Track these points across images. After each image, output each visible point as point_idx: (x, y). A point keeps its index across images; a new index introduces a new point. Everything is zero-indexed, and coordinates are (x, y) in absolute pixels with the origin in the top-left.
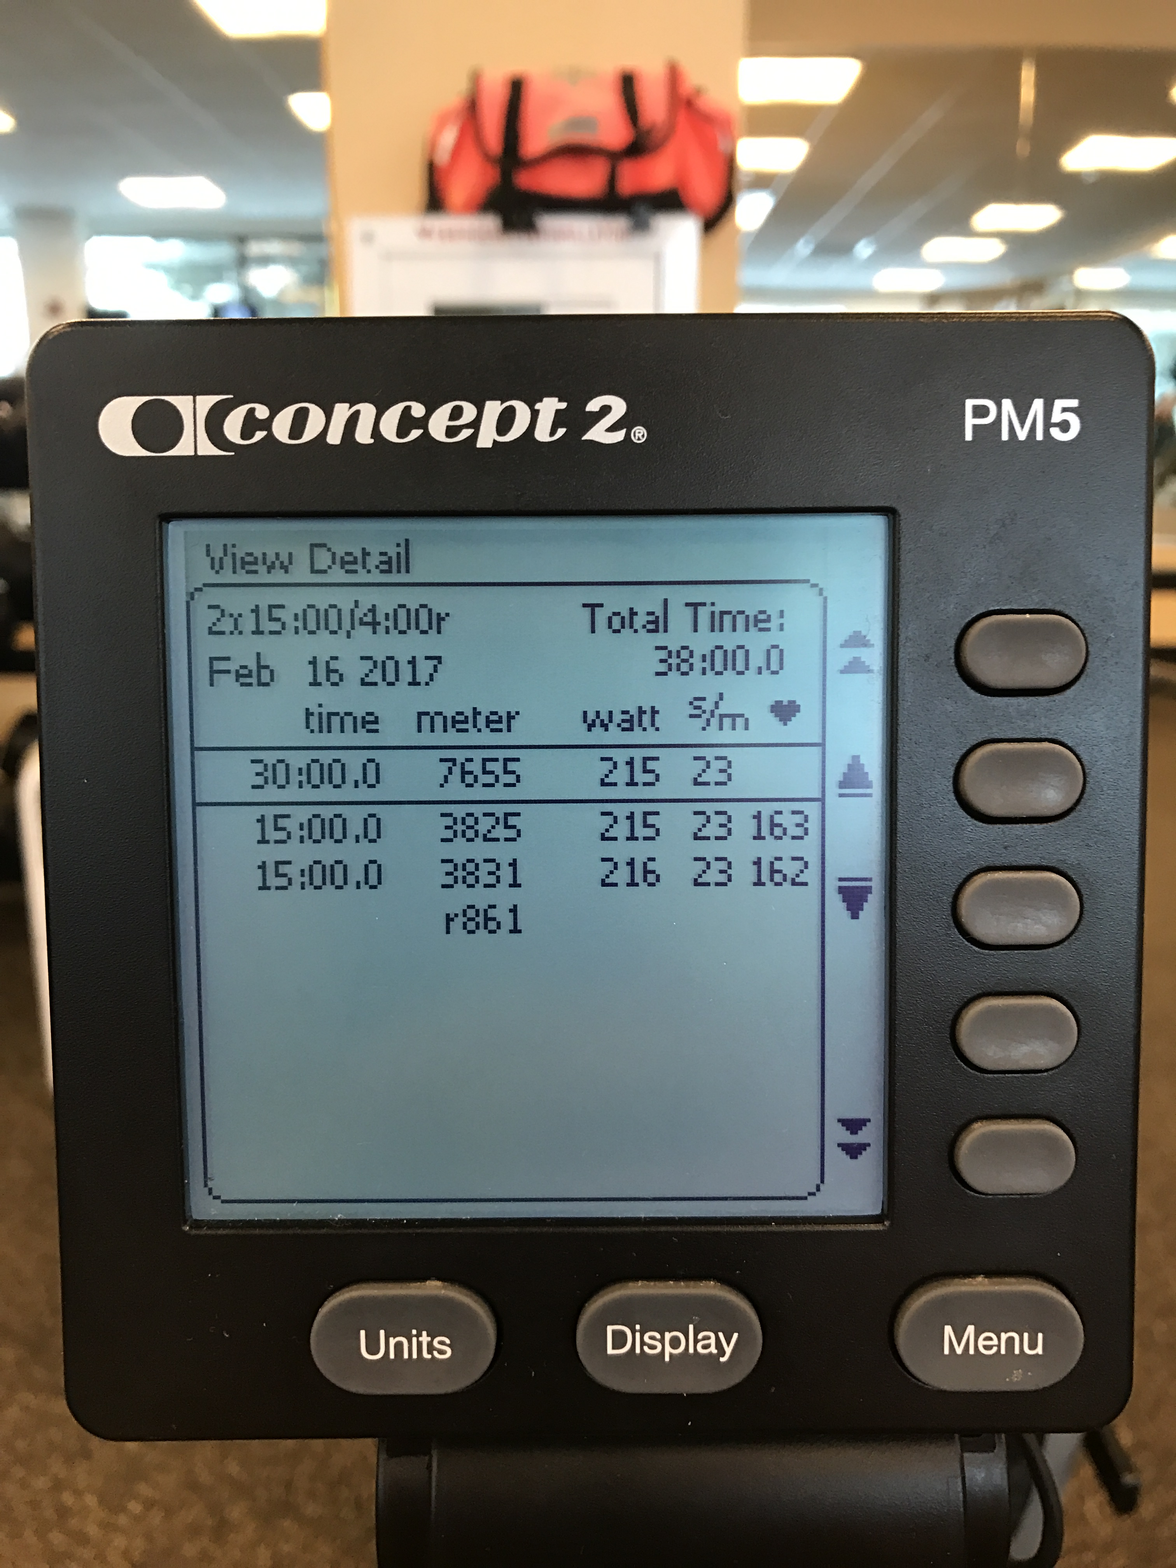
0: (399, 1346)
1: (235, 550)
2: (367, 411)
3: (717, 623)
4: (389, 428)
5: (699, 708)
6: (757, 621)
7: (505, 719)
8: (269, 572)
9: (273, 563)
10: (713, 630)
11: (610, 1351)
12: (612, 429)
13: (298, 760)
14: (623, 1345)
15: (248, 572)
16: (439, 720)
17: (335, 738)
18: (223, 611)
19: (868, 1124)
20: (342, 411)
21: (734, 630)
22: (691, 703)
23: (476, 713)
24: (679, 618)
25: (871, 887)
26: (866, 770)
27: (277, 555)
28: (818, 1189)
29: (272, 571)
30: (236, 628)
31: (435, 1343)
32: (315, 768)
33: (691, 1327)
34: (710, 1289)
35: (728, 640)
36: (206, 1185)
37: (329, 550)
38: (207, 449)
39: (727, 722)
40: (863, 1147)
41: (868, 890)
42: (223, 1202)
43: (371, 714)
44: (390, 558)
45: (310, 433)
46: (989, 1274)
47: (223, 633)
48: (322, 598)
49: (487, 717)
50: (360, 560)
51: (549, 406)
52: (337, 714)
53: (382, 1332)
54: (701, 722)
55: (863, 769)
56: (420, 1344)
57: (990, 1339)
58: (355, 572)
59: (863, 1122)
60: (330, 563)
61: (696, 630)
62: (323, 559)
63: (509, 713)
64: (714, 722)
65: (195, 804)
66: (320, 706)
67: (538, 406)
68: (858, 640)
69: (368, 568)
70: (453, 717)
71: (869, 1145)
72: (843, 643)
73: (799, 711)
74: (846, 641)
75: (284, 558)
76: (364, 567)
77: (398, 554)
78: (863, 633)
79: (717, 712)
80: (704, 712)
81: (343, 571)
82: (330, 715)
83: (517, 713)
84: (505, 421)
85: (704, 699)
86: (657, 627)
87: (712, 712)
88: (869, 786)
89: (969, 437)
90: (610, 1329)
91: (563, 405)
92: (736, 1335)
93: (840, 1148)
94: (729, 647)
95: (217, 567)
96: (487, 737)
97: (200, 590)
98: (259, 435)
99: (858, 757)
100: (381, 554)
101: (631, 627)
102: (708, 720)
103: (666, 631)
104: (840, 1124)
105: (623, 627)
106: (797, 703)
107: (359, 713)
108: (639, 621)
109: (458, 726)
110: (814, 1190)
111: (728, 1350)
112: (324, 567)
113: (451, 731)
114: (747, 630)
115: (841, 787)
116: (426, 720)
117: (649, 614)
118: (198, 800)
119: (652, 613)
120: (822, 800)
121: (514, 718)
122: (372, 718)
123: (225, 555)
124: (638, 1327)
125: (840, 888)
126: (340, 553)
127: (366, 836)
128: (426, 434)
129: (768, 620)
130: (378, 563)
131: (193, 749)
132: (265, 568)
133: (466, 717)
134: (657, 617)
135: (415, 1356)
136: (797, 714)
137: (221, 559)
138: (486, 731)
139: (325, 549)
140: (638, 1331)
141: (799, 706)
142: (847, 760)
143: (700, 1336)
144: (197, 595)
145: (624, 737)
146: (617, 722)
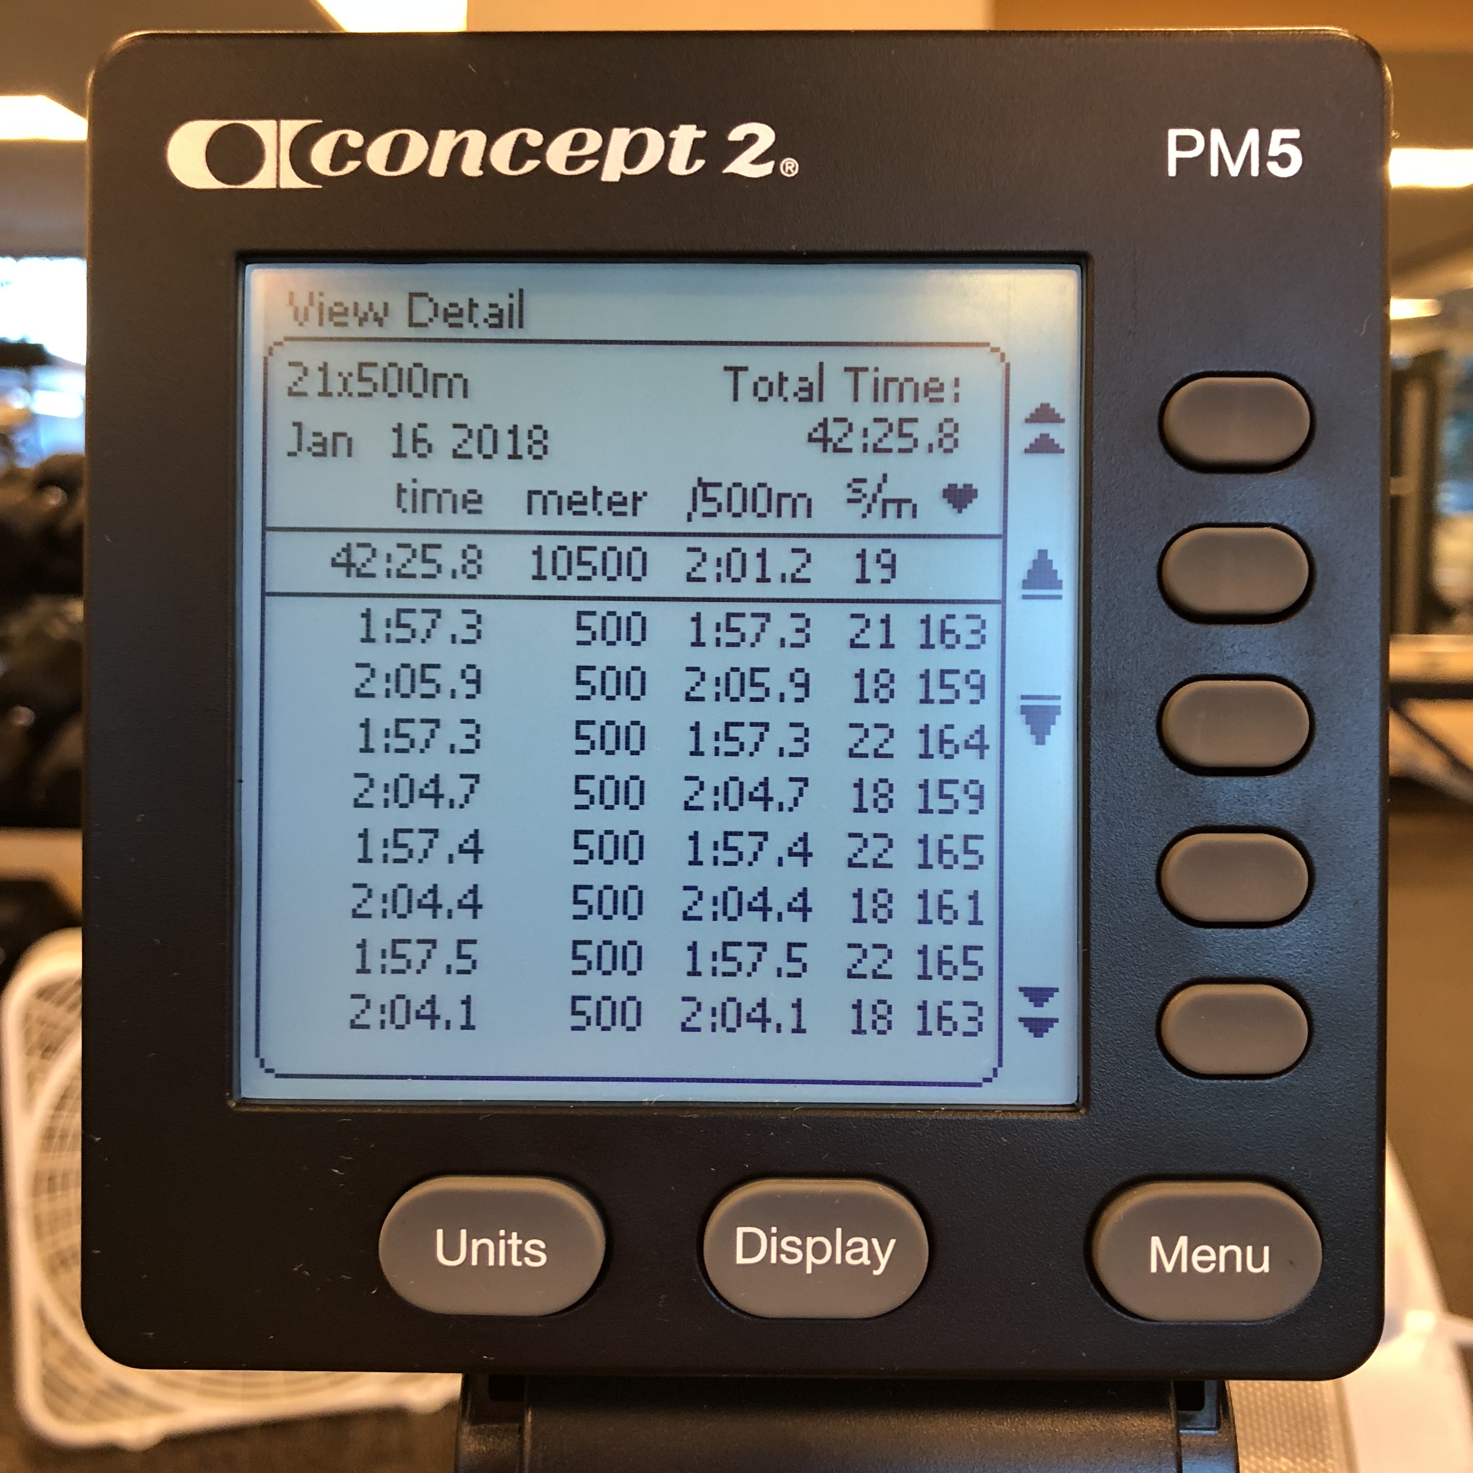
0: (483, 1249)
1: (322, 299)
3: (881, 392)
4: (501, 158)
5: (859, 491)
7: (630, 501)
8: (361, 324)
9: (366, 314)
10: (876, 399)
11: (740, 1260)
15: (336, 324)
16: (552, 501)
21: (901, 399)
22: (849, 486)
23: (596, 493)
25: (1059, 707)
26: (1054, 568)
27: (371, 304)
28: (995, 1075)
29: (365, 323)
31: (528, 1248)
36: (257, 1055)
37: (431, 300)
39: (891, 508)
41: (1057, 710)
42: (277, 1076)
44: (501, 311)
49: (610, 498)
50: (466, 313)
51: (687, 135)
52: (434, 491)
53: (463, 1232)
54: (862, 507)
55: (1051, 567)
56: (508, 1248)
58: (460, 325)
59: (1051, 992)
60: (432, 315)
61: (856, 400)
63: (635, 493)
65: (264, 594)
66: (415, 481)
67: (672, 135)
69: (475, 321)
70: (570, 498)
71: (1056, 1020)
72: (1028, 417)
73: (976, 496)
74: (1032, 415)
75: (379, 309)
76: (471, 321)
77: (511, 306)
79: (880, 497)
80: (865, 496)
81: (446, 324)
82: (425, 491)
83: (645, 494)
84: (635, 152)
85: (864, 481)
86: (811, 395)
87: (874, 496)
88: (1058, 585)
90: (740, 1231)
91: (703, 134)
93: (1022, 1023)
95: (301, 318)
96: (609, 522)
97: (280, 344)
100: (491, 306)
101: (781, 394)
102: (869, 506)
104: (1022, 993)
105: (771, 394)
106: (974, 487)
107: (460, 491)
108: (790, 388)
109: (576, 508)
110: (990, 1076)
112: (426, 320)
114: (916, 400)
115: (1024, 587)
116: (537, 500)
117: (803, 379)
118: (267, 590)
119: (806, 379)
120: (1002, 602)
121: (640, 499)
122: (473, 497)
124: (774, 1230)
125: (1022, 707)
126: (443, 304)
128: (543, 165)
129: (941, 389)
130: (487, 316)
131: (265, 529)
132: (357, 319)
133: (585, 498)
134: (811, 384)
135: (502, 1263)
136: (974, 500)
138: (608, 514)
139: (426, 299)
140: (774, 1235)
141: (976, 491)
142: (1033, 556)
143: (850, 1243)
144: (276, 349)
145: (771, 524)
146: (762, 507)
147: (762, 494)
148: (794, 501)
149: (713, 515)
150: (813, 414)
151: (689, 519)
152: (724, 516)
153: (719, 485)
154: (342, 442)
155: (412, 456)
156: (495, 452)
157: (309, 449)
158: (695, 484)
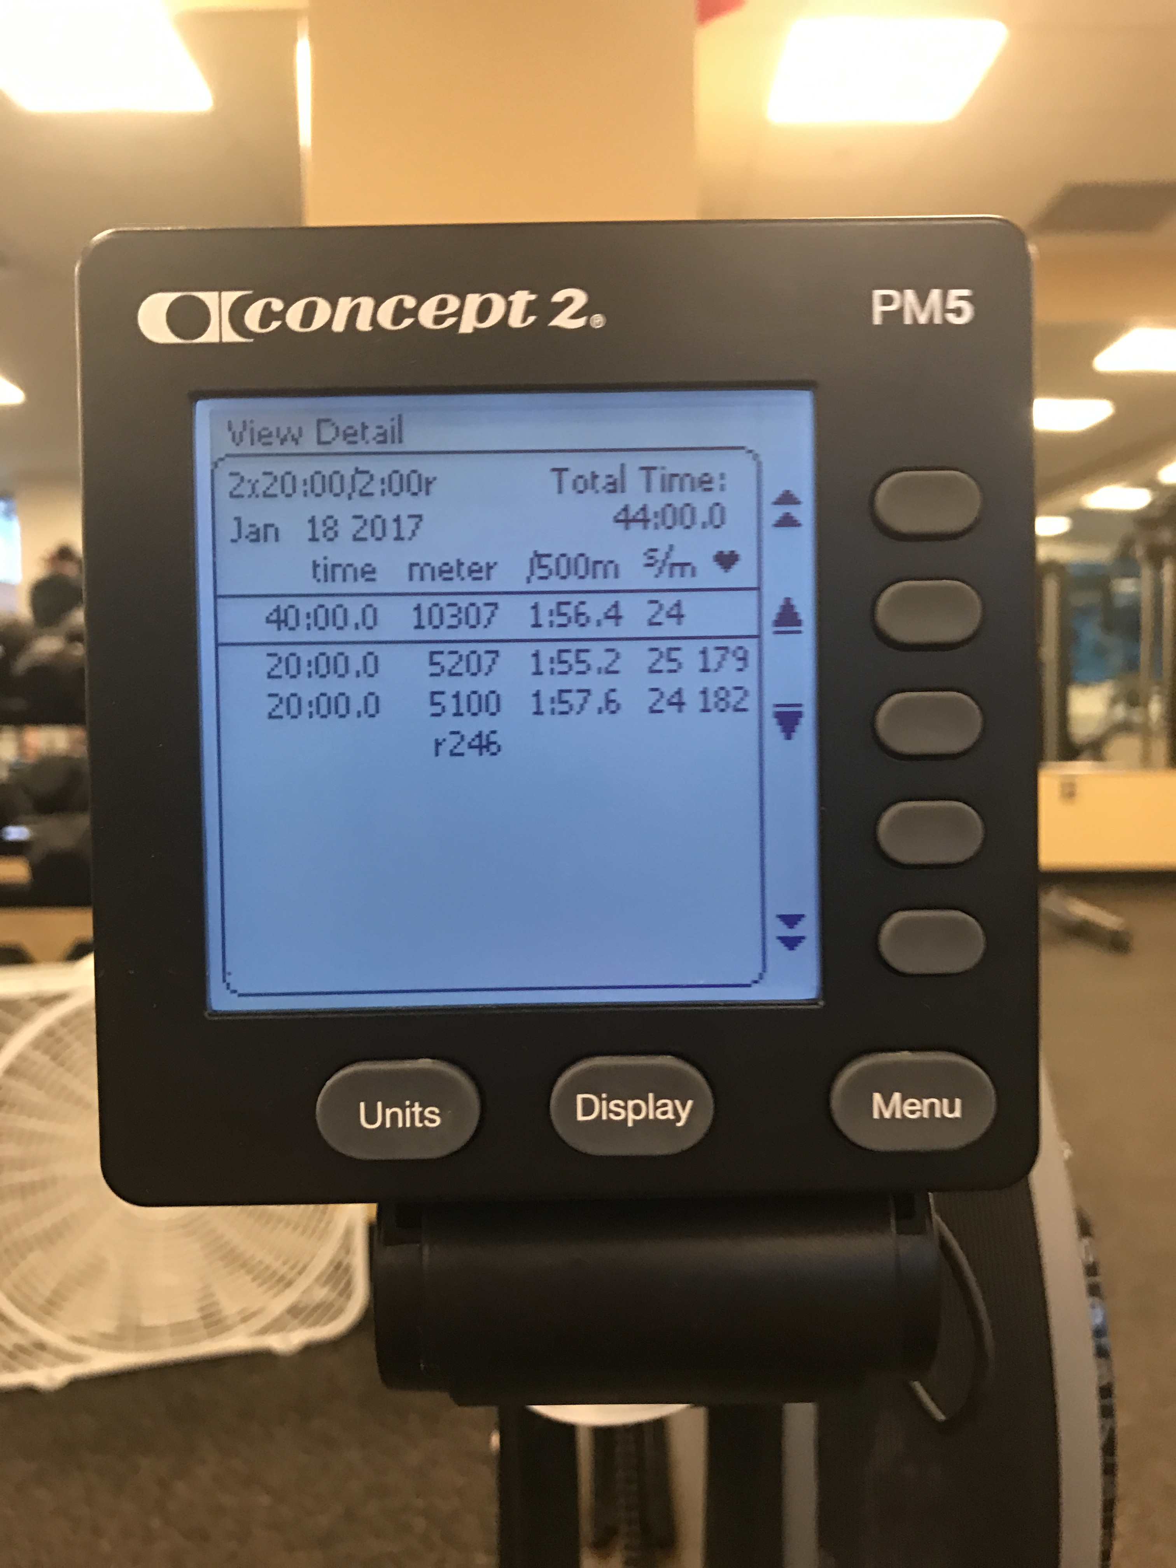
0: (394, 1116)
1: (252, 425)
2: (367, 303)
3: (667, 484)
4: (385, 318)
5: (651, 558)
6: (701, 483)
7: (485, 569)
8: (282, 444)
9: (286, 436)
10: (663, 490)
11: (580, 1118)
12: (575, 316)
13: (306, 606)
14: (590, 1113)
15: (265, 444)
16: (427, 570)
17: (338, 587)
18: (242, 479)
19: (803, 919)
20: (345, 304)
21: (682, 489)
22: (645, 554)
23: (460, 564)
24: (635, 480)
25: (804, 711)
26: (799, 610)
27: (289, 429)
28: (761, 978)
29: (285, 443)
30: (253, 492)
31: (427, 1113)
32: (321, 612)
33: (651, 1096)
34: (668, 1061)
35: (678, 499)
37: (333, 424)
38: (231, 336)
39: (677, 570)
40: (800, 939)
41: (800, 714)
42: (240, 995)
43: (368, 565)
44: (386, 431)
45: (318, 323)
46: (911, 1050)
47: (242, 496)
48: (327, 466)
49: (470, 568)
50: (359, 433)
51: (522, 298)
52: (340, 565)
53: (379, 1104)
54: (654, 570)
55: (797, 609)
56: (412, 1114)
57: (913, 1104)
58: (355, 442)
59: (800, 917)
60: (334, 436)
61: (649, 490)
62: (328, 433)
63: (488, 564)
64: (666, 570)
65: (217, 645)
66: (325, 558)
67: (511, 298)
68: (787, 498)
69: (366, 439)
70: (440, 568)
71: (804, 938)
73: (738, 560)
74: (777, 499)
75: (295, 431)
76: (363, 438)
77: (393, 428)
78: (792, 493)
79: (668, 562)
80: (657, 561)
81: (346, 442)
82: (334, 566)
83: (495, 563)
84: (484, 311)
85: (656, 550)
88: (799, 623)
89: (877, 320)
90: (580, 1097)
91: (533, 297)
92: (690, 1103)
93: (780, 941)
94: (678, 505)
95: (237, 440)
96: (470, 585)
97: (221, 459)
98: (275, 325)
99: (789, 599)
100: (380, 427)
102: (660, 568)
103: (623, 491)
104: (779, 919)
106: (736, 553)
107: (359, 565)
108: (601, 482)
109: (446, 575)
110: (758, 979)
111: (684, 1115)
114: (693, 490)
115: (775, 626)
116: (416, 570)
117: (608, 477)
118: (220, 640)
119: (610, 476)
120: (759, 637)
121: (492, 567)
122: (370, 569)
123: (245, 429)
124: (604, 1096)
125: (775, 714)
126: (342, 427)
127: (365, 671)
128: (417, 322)
129: (711, 481)
130: (375, 435)
131: (216, 597)
132: (279, 439)
133: (452, 568)
134: (615, 480)
135: (408, 1125)
136: (737, 562)
138: (469, 580)
139: (329, 424)
140: (604, 1099)
141: (737, 555)
142: (781, 602)
143: (659, 1103)
144: (220, 464)
145: (589, 584)
146: (582, 572)
147: (582, 560)
148: (605, 566)
149: (546, 578)
150: (616, 503)
151: (529, 580)
152: (554, 578)
153: (549, 556)
154: (271, 532)
155: (323, 540)
156: (384, 534)
157: (247, 537)
158: (531, 555)
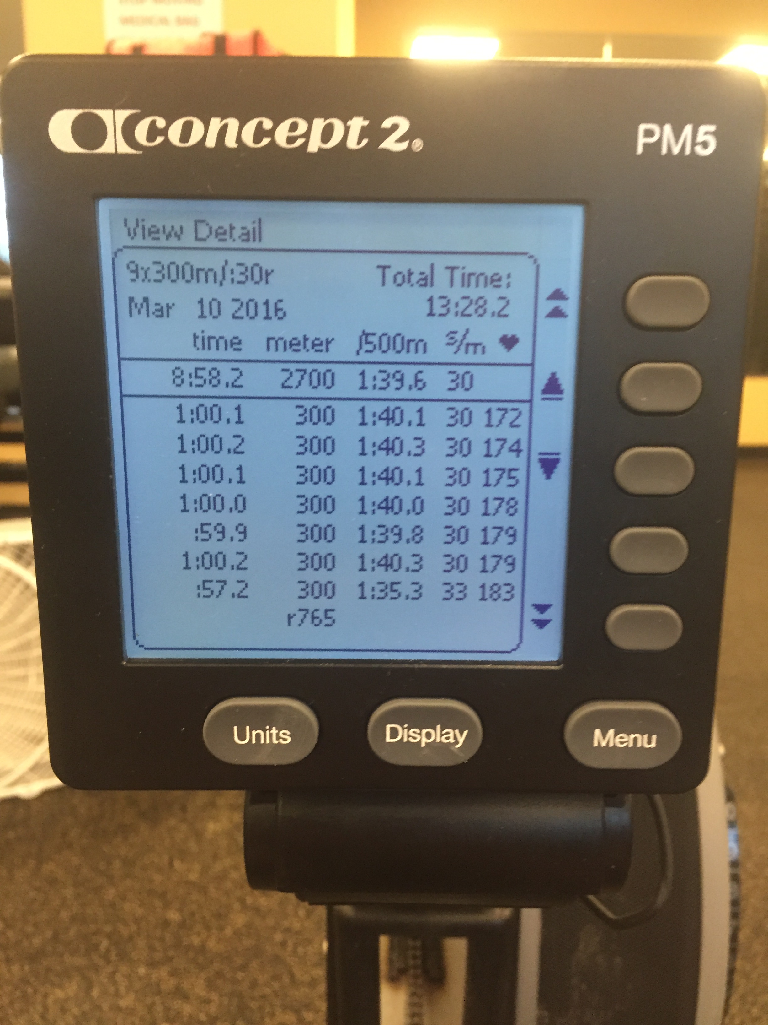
2: (233, 124)
6: (492, 281)
12: (399, 140)
13: (189, 368)
14: (396, 737)
17: (213, 354)
18: (137, 265)
19: (551, 608)
20: (216, 124)
24: (441, 276)
30: (146, 277)
33: (439, 727)
34: (451, 703)
35: (474, 292)
38: (124, 148)
40: (547, 622)
43: (236, 338)
45: (194, 139)
57: (623, 738)
62: (203, 231)
64: (463, 348)
68: (558, 295)
78: (562, 291)
89: (640, 151)
92: (466, 733)
94: (474, 297)
98: (160, 140)
99: (554, 373)
103: (432, 285)
111: (461, 740)
113: (289, 351)
123: (138, 226)
137: (135, 230)
